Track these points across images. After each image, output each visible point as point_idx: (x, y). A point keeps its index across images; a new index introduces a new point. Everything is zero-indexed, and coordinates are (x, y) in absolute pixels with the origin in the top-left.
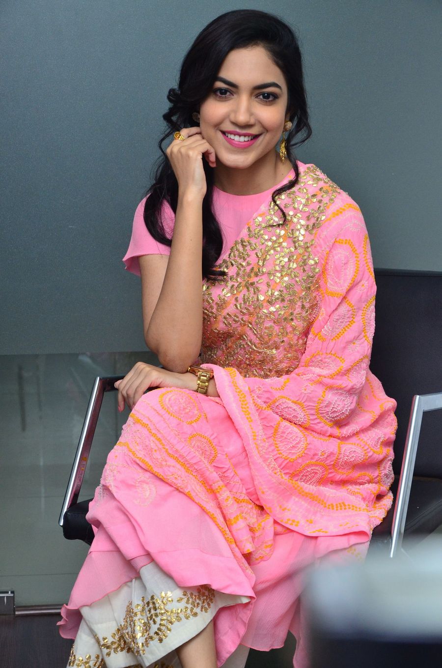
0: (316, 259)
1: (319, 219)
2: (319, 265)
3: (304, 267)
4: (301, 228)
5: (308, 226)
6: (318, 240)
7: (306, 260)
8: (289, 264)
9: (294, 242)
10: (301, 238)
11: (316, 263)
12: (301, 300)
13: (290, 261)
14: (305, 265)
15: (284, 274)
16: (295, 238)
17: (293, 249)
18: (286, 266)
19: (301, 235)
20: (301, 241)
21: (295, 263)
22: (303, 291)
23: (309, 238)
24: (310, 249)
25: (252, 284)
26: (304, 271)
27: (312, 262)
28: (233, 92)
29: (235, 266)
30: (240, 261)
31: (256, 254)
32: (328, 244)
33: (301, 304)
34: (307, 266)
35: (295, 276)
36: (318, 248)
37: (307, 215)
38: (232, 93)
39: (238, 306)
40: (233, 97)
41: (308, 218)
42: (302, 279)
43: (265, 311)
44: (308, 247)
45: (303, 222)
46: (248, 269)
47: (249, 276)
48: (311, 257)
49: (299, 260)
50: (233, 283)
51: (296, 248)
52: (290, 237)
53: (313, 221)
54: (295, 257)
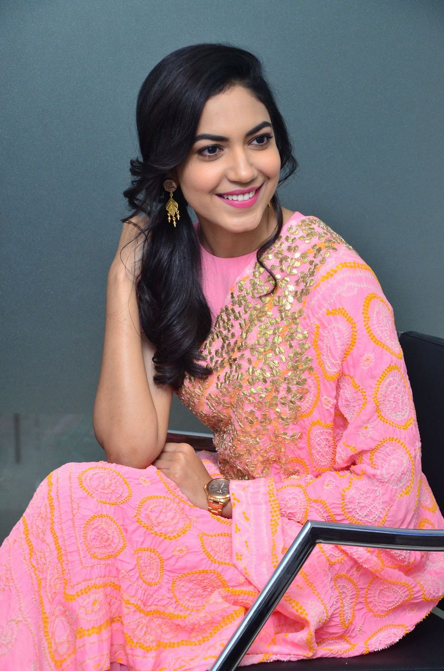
0: (306, 332)
1: (308, 285)
2: (309, 340)
3: (291, 342)
4: (289, 294)
5: (296, 292)
6: (307, 310)
7: (293, 333)
8: (274, 338)
9: (281, 312)
10: (288, 307)
11: (305, 338)
12: (286, 382)
13: (274, 334)
14: (292, 340)
15: (267, 348)
16: (282, 306)
17: (279, 320)
18: (270, 340)
19: (288, 303)
20: (288, 310)
21: (280, 337)
22: (289, 370)
23: (298, 307)
24: (298, 321)
25: (235, 360)
26: (291, 346)
27: (300, 336)
28: (222, 146)
29: (220, 338)
30: (225, 333)
31: (240, 324)
32: (317, 316)
33: (286, 387)
34: (295, 341)
35: (279, 352)
36: (307, 320)
37: (295, 278)
38: (221, 148)
39: (219, 385)
40: (223, 152)
41: (297, 283)
42: (289, 357)
43: (245, 392)
44: (296, 319)
45: (292, 288)
46: (232, 341)
47: (233, 350)
48: (299, 330)
49: (286, 333)
50: (217, 359)
51: (282, 319)
52: (275, 305)
53: (302, 286)
54: (281, 329)
